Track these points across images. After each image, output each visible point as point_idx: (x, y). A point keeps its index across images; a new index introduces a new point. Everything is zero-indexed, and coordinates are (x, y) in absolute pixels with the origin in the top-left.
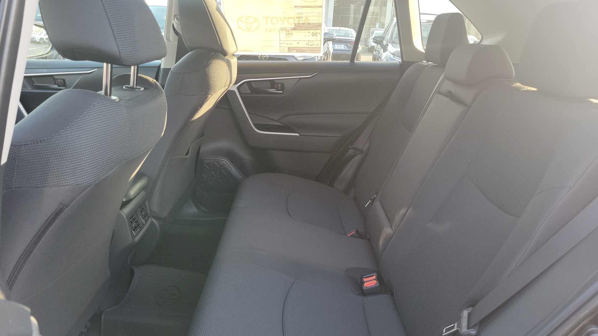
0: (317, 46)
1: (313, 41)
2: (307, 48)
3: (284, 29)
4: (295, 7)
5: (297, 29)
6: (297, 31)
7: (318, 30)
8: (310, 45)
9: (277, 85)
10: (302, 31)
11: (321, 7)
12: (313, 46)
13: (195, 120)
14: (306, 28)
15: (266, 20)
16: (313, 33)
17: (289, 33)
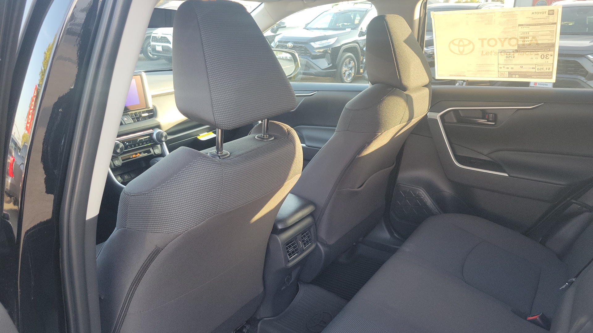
0: (548, 71)
1: (542, 65)
2: (534, 73)
3: (504, 52)
4: (519, 25)
5: (521, 51)
6: (520, 53)
7: (550, 51)
8: (538, 69)
9: (489, 115)
10: (527, 53)
11: (555, 23)
12: (542, 71)
13: (363, 156)
14: (532, 49)
15: (482, 42)
16: (543, 56)
17: (510, 55)
